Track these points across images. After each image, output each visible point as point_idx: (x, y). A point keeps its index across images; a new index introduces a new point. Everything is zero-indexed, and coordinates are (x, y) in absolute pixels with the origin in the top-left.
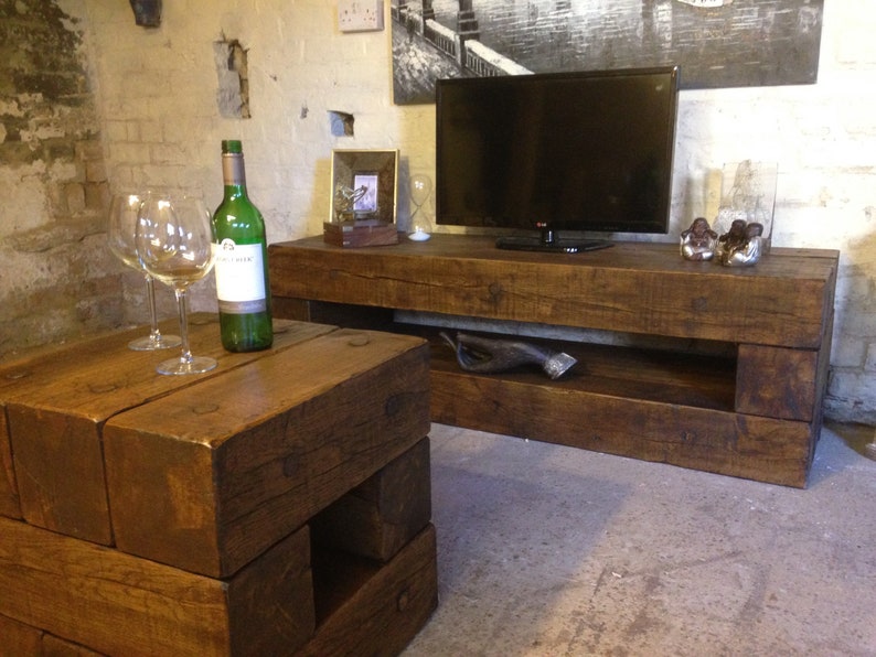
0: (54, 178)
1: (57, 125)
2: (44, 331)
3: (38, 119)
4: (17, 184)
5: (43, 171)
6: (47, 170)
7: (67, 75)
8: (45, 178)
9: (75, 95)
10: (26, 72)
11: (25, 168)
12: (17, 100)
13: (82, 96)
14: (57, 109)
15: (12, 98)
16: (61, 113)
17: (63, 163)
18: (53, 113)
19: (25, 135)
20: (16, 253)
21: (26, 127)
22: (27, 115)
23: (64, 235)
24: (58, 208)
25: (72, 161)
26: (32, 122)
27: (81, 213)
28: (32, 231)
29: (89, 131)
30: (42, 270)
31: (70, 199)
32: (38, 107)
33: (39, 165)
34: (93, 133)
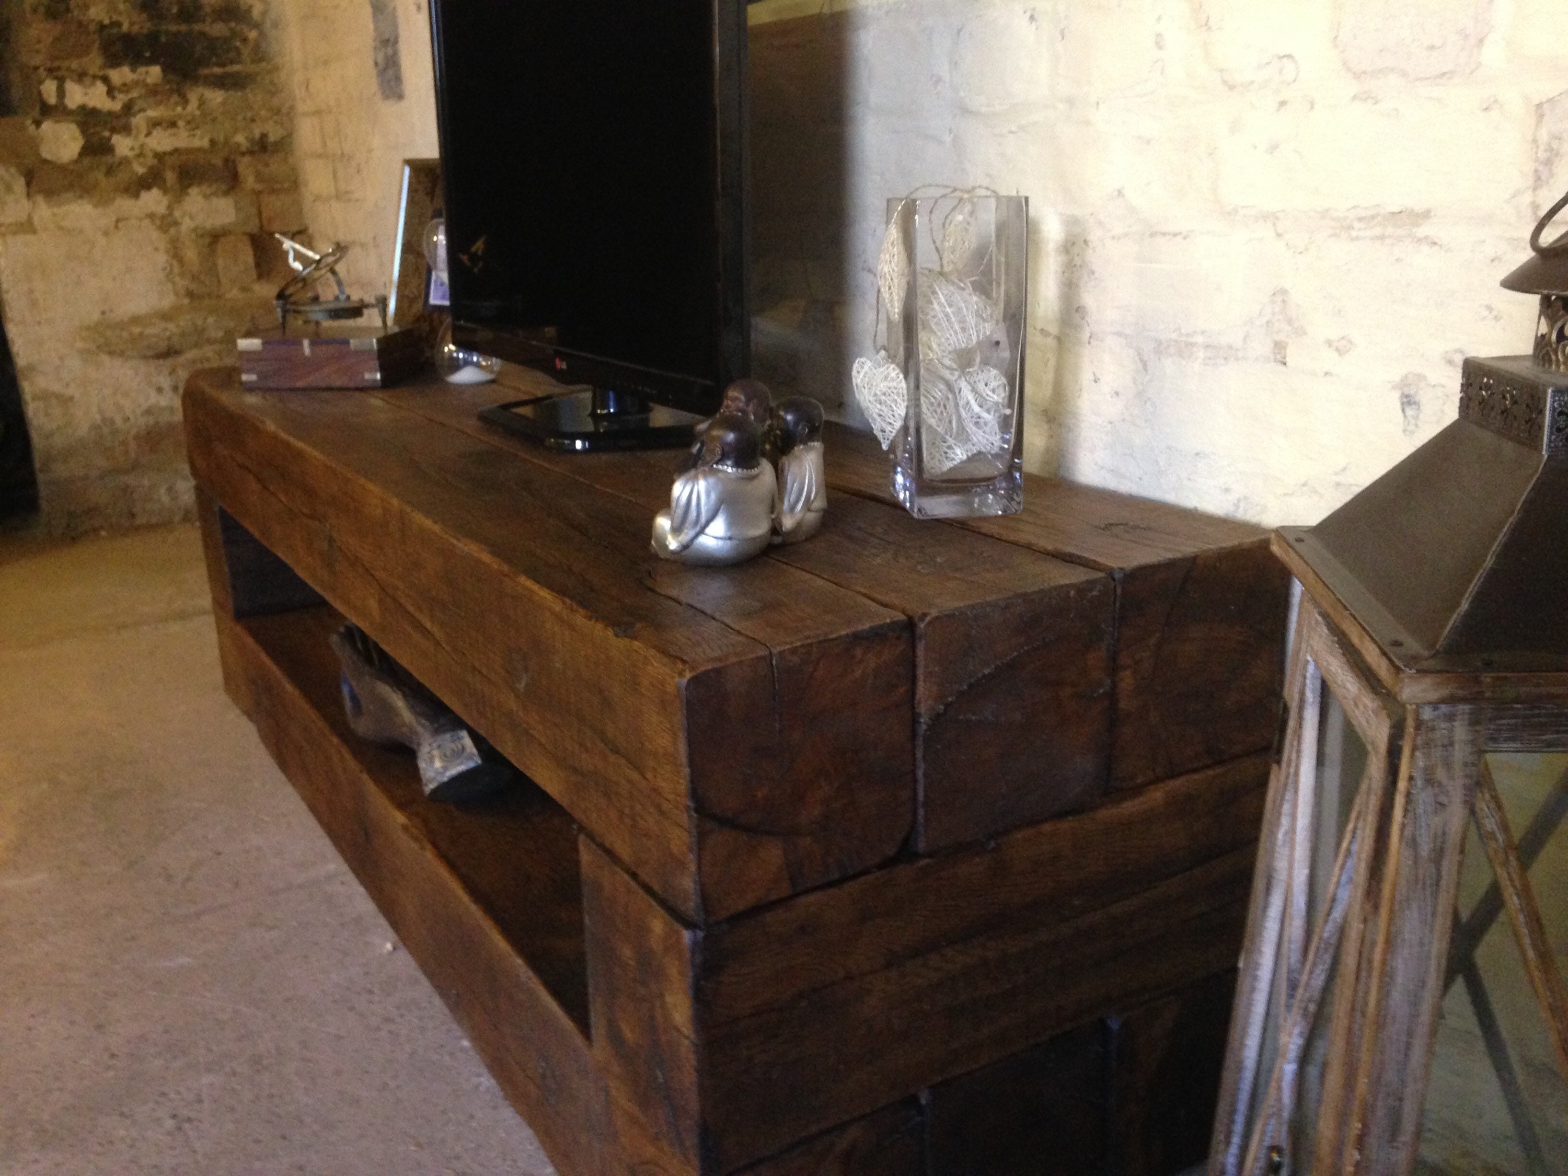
0: (187, 224)
1: (192, 124)
2: (165, 499)
3: (151, 113)
4: (106, 234)
5: (161, 209)
6: (170, 207)
7: (217, 29)
8: (166, 223)
9: (236, 68)
10: (125, 27)
11: (125, 204)
12: (106, 80)
13: (252, 68)
14: (193, 97)
15: (95, 77)
16: (202, 103)
17: (206, 197)
18: (185, 102)
19: (123, 145)
20: (105, 358)
21: (126, 130)
22: (128, 108)
23: (204, 330)
24: (194, 278)
25: (226, 193)
26: (138, 121)
27: (244, 289)
28: (135, 320)
29: (264, 136)
30: (160, 390)
31: (220, 262)
32: (153, 92)
33: (153, 200)
34: (272, 138)
